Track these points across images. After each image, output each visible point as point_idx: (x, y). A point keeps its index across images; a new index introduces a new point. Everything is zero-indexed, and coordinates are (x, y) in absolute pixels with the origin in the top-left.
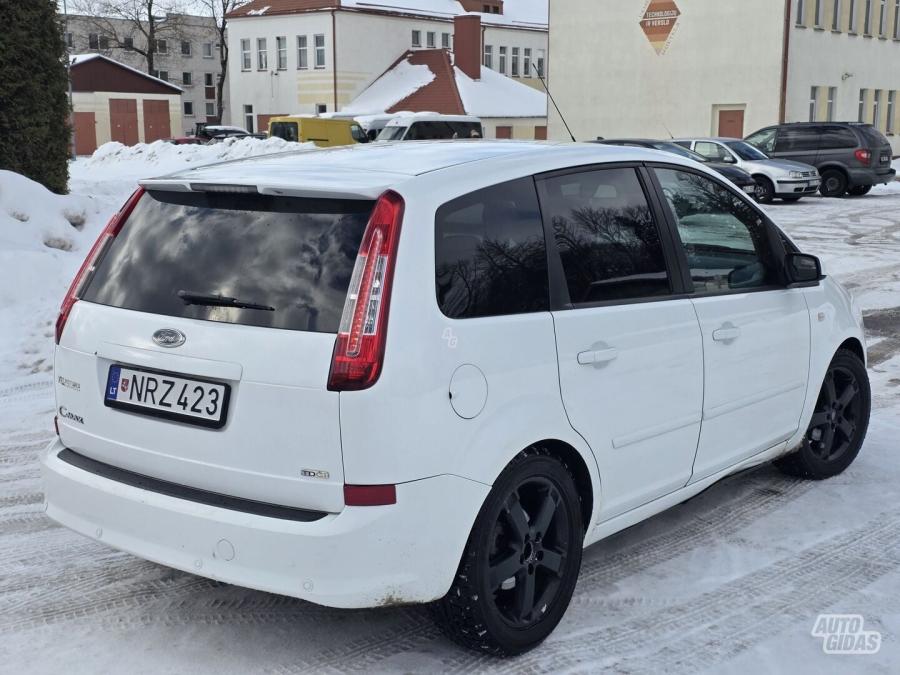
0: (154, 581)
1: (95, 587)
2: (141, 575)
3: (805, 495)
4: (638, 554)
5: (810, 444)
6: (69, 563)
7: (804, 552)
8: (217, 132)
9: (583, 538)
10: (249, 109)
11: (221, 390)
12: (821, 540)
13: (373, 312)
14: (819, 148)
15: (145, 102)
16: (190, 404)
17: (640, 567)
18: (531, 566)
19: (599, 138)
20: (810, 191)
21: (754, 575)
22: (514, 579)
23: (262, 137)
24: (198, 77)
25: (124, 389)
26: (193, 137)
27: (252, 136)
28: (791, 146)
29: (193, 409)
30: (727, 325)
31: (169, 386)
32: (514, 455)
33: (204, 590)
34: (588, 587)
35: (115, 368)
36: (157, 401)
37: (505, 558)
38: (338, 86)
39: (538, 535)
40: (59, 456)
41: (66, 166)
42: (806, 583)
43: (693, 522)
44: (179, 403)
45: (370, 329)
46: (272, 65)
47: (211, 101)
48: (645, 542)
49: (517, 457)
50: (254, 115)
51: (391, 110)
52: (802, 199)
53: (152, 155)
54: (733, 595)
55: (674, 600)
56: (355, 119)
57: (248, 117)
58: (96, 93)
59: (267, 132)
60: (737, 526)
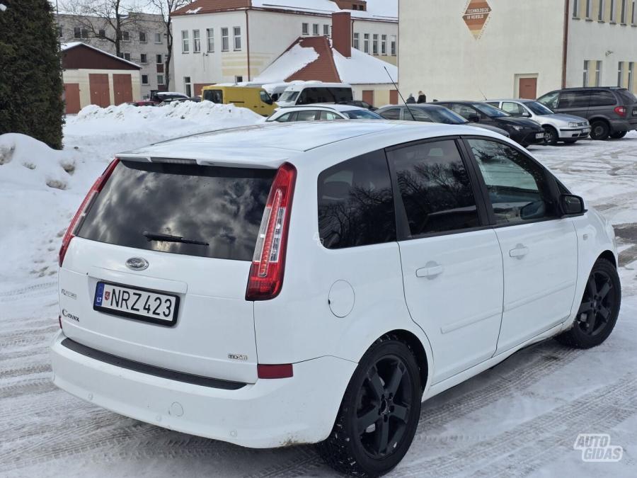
0: (129, 427)
1: (88, 432)
2: (119, 423)
3: (576, 360)
4: (460, 404)
5: (579, 325)
6: (69, 414)
7: (574, 401)
8: (165, 96)
9: (422, 396)
10: (188, 80)
11: (173, 299)
12: (586, 392)
13: (276, 246)
14: (589, 106)
15: (114, 75)
16: (152, 309)
17: (462, 413)
18: (385, 416)
19: (435, 100)
20: (583, 136)
21: (539, 418)
22: (374, 425)
23: (197, 100)
24: (152, 57)
25: (106, 299)
26: (148, 100)
27: (190, 100)
28: (570, 104)
29: (154, 313)
30: (520, 246)
31: (138, 297)
32: (374, 341)
33: (162, 433)
34: (426, 429)
35: (101, 284)
36: (130, 307)
37: (368, 411)
38: (251, 64)
39: (391, 394)
40: (62, 343)
41: (61, 128)
42: (575, 423)
43: (498, 380)
44: (145, 308)
45: (274, 258)
46: (204, 48)
47: (161, 74)
48: (465, 395)
49: (375, 342)
50: (192, 84)
51: (288, 80)
52: (578, 142)
53: (120, 114)
54: (525, 433)
55: (485, 437)
56: (263, 87)
57: (187, 85)
58: (80, 70)
59: (201, 96)
60: (529, 383)
